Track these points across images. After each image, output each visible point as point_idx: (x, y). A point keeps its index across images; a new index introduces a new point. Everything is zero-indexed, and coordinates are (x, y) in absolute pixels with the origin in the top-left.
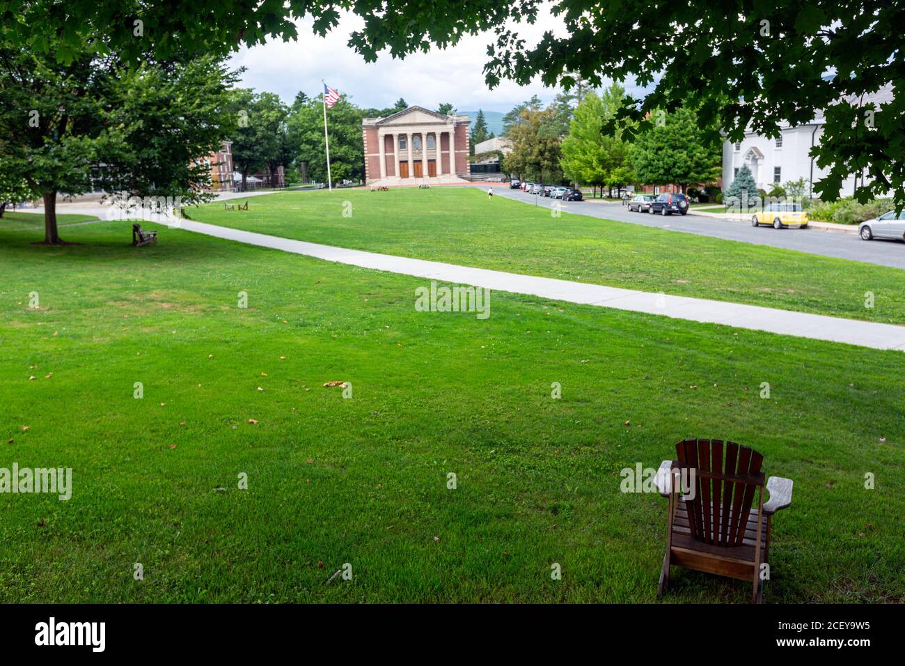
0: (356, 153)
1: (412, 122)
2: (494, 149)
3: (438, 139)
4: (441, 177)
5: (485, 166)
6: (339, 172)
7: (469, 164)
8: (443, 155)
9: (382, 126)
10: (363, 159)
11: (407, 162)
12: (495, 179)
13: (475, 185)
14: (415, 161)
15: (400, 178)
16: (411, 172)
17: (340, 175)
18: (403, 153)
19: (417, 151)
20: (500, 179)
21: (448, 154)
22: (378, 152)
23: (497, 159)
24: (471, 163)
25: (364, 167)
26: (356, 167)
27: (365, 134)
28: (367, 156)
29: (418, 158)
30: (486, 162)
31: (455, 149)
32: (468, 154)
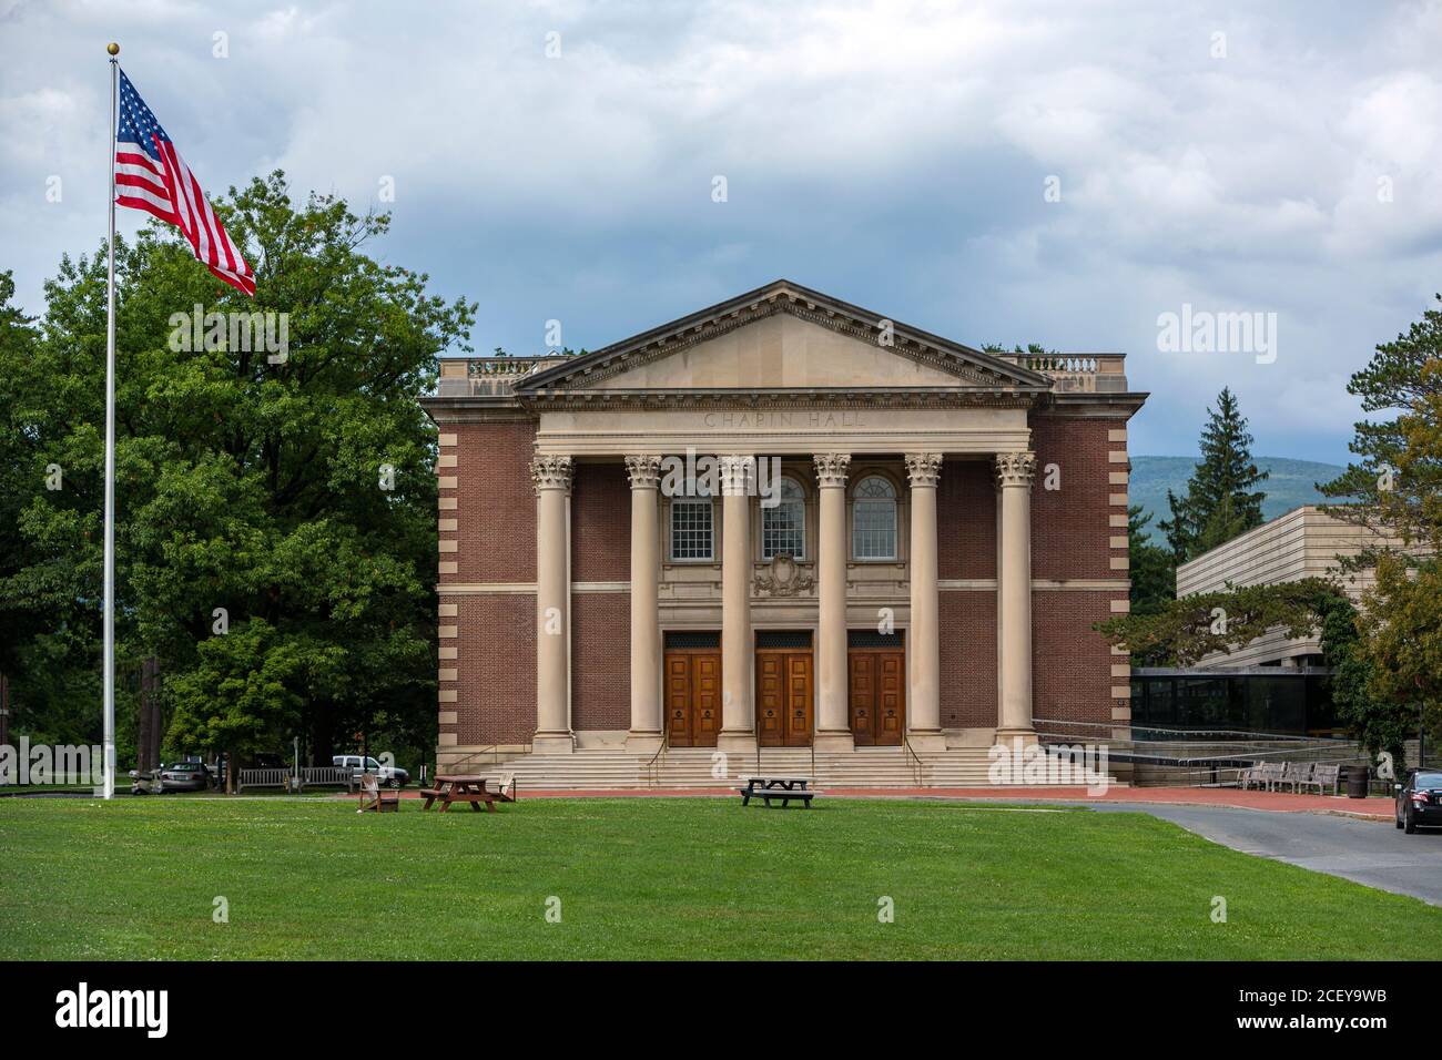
0: (384, 568)
1: (757, 381)
2: (1296, 574)
3: (922, 499)
4: (937, 744)
5: (1233, 689)
6: (251, 686)
7: (1121, 671)
8: (947, 605)
9: (559, 405)
10: (425, 612)
11: (711, 639)
12: (1299, 773)
13: (1159, 803)
14: (764, 639)
15: (652, 746)
16: (735, 710)
17: (254, 709)
18: (685, 582)
19: (783, 572)
20: (1327, 773)
21: (991, 600)
22: (530, 575)
23: (1310, 644)
24: (1138, 657)
25: (431, 665)
26: (373, 658)
27: (447, 452)
28: (455, 592)
29: (787, 617)
30: (1243, 660)
31: (1036, 570)
32: (1121, 606)
